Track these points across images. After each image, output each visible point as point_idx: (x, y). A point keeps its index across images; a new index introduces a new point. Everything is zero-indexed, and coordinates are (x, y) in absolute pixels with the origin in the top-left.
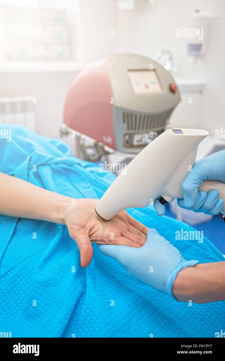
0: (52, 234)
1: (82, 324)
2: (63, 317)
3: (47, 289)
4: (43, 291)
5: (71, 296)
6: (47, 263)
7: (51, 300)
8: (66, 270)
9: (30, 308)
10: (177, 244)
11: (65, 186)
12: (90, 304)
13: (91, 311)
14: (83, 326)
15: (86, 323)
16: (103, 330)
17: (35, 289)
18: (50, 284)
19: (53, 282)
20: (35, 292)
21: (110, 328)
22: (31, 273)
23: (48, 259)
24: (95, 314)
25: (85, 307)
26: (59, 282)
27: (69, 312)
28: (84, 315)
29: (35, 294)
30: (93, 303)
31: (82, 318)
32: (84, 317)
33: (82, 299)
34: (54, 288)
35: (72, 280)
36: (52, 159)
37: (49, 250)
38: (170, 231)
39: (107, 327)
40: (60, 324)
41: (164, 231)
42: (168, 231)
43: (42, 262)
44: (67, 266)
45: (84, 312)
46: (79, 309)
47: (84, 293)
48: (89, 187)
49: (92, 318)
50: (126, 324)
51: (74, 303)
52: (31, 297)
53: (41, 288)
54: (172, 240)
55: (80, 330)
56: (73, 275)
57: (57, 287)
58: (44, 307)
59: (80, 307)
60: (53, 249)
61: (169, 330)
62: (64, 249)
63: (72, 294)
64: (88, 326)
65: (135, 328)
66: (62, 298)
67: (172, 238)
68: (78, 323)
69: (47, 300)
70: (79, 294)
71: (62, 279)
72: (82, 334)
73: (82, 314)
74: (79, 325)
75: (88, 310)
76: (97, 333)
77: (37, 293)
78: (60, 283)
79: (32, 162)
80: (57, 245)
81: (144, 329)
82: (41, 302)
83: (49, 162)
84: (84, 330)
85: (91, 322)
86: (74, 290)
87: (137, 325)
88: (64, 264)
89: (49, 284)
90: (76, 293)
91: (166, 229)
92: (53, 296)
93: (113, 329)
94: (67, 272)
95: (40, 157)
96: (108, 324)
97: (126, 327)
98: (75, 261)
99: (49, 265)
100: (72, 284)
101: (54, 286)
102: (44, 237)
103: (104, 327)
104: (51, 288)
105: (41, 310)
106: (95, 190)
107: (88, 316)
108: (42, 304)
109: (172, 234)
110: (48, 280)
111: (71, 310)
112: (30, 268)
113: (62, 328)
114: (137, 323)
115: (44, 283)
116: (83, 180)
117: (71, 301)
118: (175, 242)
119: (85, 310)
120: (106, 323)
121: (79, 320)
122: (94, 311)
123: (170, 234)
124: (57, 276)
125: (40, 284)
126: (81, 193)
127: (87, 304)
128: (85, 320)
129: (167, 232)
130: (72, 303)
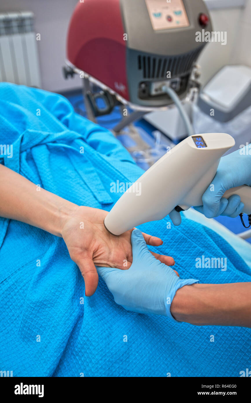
0: (48, 237)
1: (79, 351)
2: (59, 346)
3: (42, 310)
4: (38, 312)
5: (67, 322)
6: (43, 277)
7: (47, 322)
8: (62, 290)
9: (25, 329)
10: (189, 249)
11: (64, 171)
12: (87, 332)
13: (88, 340)
14: (80, 354)
15: (82, 351)
16: (100, 362)
17: (29, 309)
18: (46, 305)
19: (48, 302)
20: (30, 313)
21: (108, 360)
22: (25, 287)
23: (44, 273)
24: (92, 343)
25: (81, 334)
26: (55, 302)
27: (65, 340)
28: (81, 342)
29: (30, 314)
30: (90, 331)
31: (79, 346)
32: (81, 344)
33: (79, 322)
34: (50, 309)
35: (68, 304)
36: (48, 136)
37: (44, 263)
38: (182, 234)
39: (104, 359)
40: (55, 354)
41: (175, 234)
42: (179, 234)
43: (37, 277)
44: (64, 286)
45: (81, 339)
46: (77, 333)
47: (81, 316)
48: (92, 172)
49: (89, 347)
50: (125, 353)
51: (70, 329)
52: (26, 318)
53: (36, 308)
54: (183, 245)
55: (77, 358)
56: (70, 297)
57: (53, 308)
58: (39, 330)
59: (77, 331)
60: (49, 261)
61: (171, 356)
62: (62, 258)
63: (68, 320)
64: (85, 355)
65: (136, 355)
66: (58, 324)
67: (184, 242)
68: (75, 349)
69: (42, 321)
70: (76, 318)
71: (58, 300)
72: (78, 362)
73: (79, 341)
74: (76, 352)
75: (84, 338)
76: (93, 365)
77: (31, 314)
78: (56, 304)
79: (24, 143)
80: (54, 256)
81: (144, 356)
82: (36, 324)
83: (45, 141)
84: (81, 358)
85: (88, 351)
86: (71, 316)
87: (137, 352)
88: (60, 282)
89: (43, 304)
90: (73, 318)
91: (177, 232)
92: (48, 318)
93: (111, 360)
94: (63, 292)
95: (33, 136)
96: (105, 356)
97: (125, 355)
98: (72, 279)
99: (45, 280)
100: (68, 309)
101: (49, 307)
102: (39, 241)
103: (101, 359)
104: (47, 309)
105: (36, 332)
106: (99, 175)
107: (85, 344)
108: (37, 326)
109: (183, 238)
110: (43, 300)
111: (67, 337)
112: (24, 282)
113: (57, 358)
114: (137, 350)
115: (39, 304)
116: (86, 161)
117: (67, 328)
118: (186, 248)
119: (82, 338)
120: (104, 354)
121: (76, 347)
122: (91, 340)
123: (182, 238)
124: (53, 295)
125: (35, 304)
126: (83, 181)
127: (84, 331)
128: (82, 348)
129: (178, 236)
130: (68, 330)
